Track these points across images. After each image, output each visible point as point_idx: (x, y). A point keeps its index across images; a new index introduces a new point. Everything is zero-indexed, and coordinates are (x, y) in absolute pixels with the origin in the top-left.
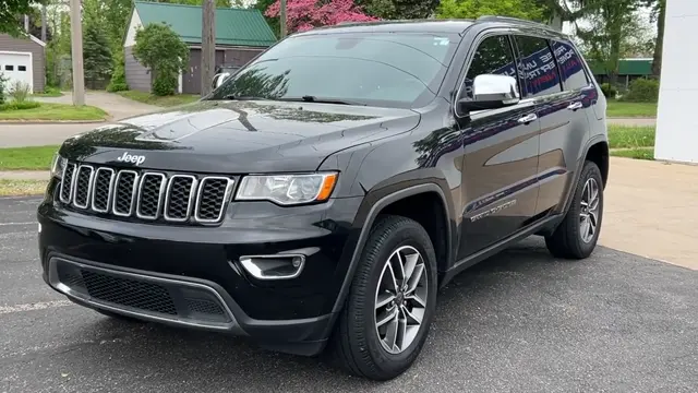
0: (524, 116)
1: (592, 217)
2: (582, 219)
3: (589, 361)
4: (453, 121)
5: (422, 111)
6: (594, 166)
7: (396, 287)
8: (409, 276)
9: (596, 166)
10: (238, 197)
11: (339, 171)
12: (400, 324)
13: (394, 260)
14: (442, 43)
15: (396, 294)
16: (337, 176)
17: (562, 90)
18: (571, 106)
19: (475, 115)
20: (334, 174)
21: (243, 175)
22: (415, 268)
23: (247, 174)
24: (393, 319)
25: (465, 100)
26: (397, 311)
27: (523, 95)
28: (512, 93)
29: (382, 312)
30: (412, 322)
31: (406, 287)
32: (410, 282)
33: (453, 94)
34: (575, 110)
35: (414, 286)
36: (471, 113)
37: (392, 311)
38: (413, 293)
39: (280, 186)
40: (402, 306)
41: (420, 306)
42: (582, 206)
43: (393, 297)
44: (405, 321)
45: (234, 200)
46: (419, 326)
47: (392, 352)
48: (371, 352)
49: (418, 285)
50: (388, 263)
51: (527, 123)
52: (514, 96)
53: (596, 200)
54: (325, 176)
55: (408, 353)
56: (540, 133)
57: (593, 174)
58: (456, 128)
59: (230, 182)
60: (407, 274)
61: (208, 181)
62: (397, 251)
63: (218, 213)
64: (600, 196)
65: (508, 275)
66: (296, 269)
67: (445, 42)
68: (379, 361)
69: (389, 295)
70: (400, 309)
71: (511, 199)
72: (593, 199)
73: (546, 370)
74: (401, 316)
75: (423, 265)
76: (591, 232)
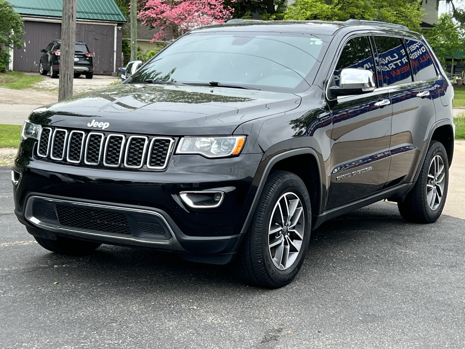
0: (379, 101)
1: (438, 189)
2: (429, 189)
3: (421, 281)
4: (324, 103)
5: (302, 95)
6: (439, 145)
7: (283, 221)
8: (292, 215)
9: (441, 145)
10: (178, 151)
11: (247, 135)
12: (285, 249)
13: (282, 201)
14: (316, 43)
15: (282, 227)
16: (246, 139)
17: (413, 80)
18: (420, 95)
19: (341, 99)
20: (243, 138)
21: (180, 137)
22: (296, 210)
23: (183, 136)
24: (280, 244)
25: (334, 87)
26: (283, 239)
27: (379, 85)
28: (370, 83)
29: (273, 237)
30: (293, 249)
31: (289, 223)
32: (292, 220)
33: (325, 83)
34: (423, 97)
35: (295, 224)
36: (338, 97)
37: (280, 238)
38: (294, 228)
39: (206, 145)
40: (286, 236)
41: (299, 239)
42: (429, 178)
43: (280, 228)
44: (288, 247)
45: (175, 154)
46: (297, 253)
47: (279, 268)
48: (266, 264)
49: (298, 223)
50: (278, 203)
51: (382, 107)
52: (371, 86)
53: (441, 175)
54: (238, 138)
55: (290, 271)
56: (392, 114)
57: (439, 152)
58: (326, 109)
59: (172, 141)
60: (290, 214)
61: (156, 141)
62: (284, 195)
63: (164, 162)
64: (446, 171)
65: (366, 232)
66: (217, 202)
67: (319, 42)
68: (270, 272)
69: (278, 227)
70: (285, 238)
71: (368, 166)
72: (439, 173)
73: (390, 285)
74: (286, 244)
75: (302, 208)
76: (437, 201)
